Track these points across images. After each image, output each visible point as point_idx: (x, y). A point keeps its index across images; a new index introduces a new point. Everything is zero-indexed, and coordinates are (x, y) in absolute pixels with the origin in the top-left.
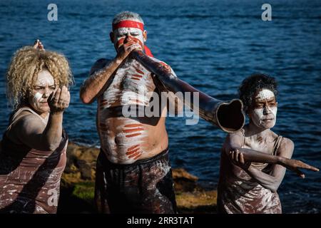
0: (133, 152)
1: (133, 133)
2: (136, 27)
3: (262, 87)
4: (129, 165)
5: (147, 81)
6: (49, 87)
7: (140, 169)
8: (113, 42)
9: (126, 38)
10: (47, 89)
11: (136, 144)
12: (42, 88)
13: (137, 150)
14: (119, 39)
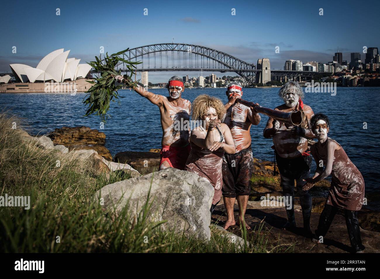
0: (239, 147)
1: (239, 139)
2: (238, 89)
3: (319, 119)
4: (237, 153)
5: (245, 114)
6: (213, 114)
7: (242, 154)
8: (227, 95)
9: (233, 94)
10: (212, 115)
11: (240, 144)
12: (209, 115)
13: (240, 147)
14: (230, 94)
